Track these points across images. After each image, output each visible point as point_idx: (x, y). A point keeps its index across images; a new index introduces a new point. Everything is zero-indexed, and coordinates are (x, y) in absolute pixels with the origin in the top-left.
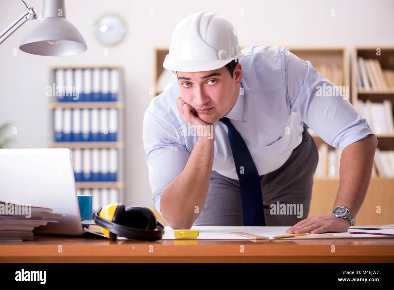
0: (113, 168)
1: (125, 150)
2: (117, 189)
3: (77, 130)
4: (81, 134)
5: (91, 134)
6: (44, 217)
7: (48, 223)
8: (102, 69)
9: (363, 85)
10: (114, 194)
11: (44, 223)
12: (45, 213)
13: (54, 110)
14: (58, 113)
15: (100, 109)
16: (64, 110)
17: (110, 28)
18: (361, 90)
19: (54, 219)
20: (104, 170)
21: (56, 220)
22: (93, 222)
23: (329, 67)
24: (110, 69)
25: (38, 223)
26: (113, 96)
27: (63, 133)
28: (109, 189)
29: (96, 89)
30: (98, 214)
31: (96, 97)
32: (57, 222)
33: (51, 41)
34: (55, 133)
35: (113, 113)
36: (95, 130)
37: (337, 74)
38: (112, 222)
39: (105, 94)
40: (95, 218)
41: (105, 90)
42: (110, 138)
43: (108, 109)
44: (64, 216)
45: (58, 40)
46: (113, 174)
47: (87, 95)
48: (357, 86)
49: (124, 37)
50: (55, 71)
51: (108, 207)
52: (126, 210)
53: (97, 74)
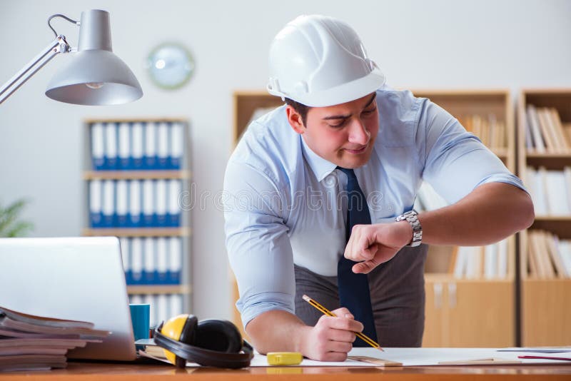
0: (175, 265)
1: (192, 239)
2: (180, 295)
3: (122, 210)
4: (128, 216)
5: (142, 215)
6: (82, 336)
7: (88, 344)
8: (157, 123)
9: (534, 145)
10: (175, 302)
11: (82, 344)
12: (83, 328)
13: (89, 182)
14: (96, 186)
15: (155, 180)
16: (103, 181)
17: (170, 64)
18: (531, 152)
19: (95, 338)
20: (162, 268)
21: (99, 339)
22: (151, 341)
23: (486, 119)
24: (169, 123)
25: (73, 344)
26: (174, 162)
27: (102, 215)
28: (168, 295)
29: (150, 152)
30: (159, 330)
31: (150, 163)
32: (101, 341)
33: (91, 84)
34: (91, 215)
35: (175, 186)
36: (148, 210)
37: (496, 130)
38: (180, 341)
39: (163, 159)
40: (155, 336)
41: (163, 153)
42: (170, 221)
43: (168, 180)
44: (111, 333)
45: (102, 83)
46: (174, 273)
47: (138, 160)
48: (526, 146)
49: (189, 76)
50: (91, 125)
51: (173, 319)
52: (199, 324)
53: (151, 129)
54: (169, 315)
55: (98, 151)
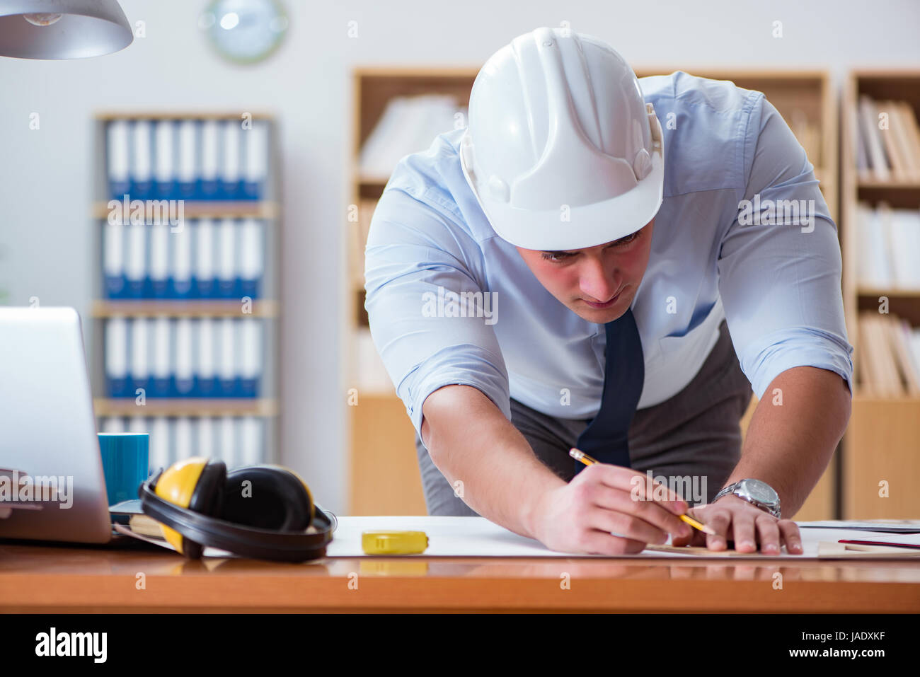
0: (249, 367)
1: (280, 322)
2: (259, 418)
3: (159, 271)
4: (170, 282)
5: (194, 281)
8: (223, 121)
9: (870, 165)
11: (4, 512)
13: (102, 222)
15: (217, 220)
17: (247, 20)
18: (866, 178)
20: (227, 371)
22: (137, 506)
26: (250, 189)
27: (125, 279)
28: (238, 418)
29: (209, 171)
30: (152, 488)
31: (209, 189)
33: (34, 16)
34: (106, 278)
35: (251, 231)
36: (205, 272)
38: (190, 508)
39: (231, 184)
40: (143, 498)
41: (231, 174)
42: (241, 291)
43: (239, 220)
46: (248, 381)
47: (188, 185)
48: (857, 167)
49: (279, 42)
50: (106, 124)
51: (179, 466)
52: (230, 476)
53: (210, 132)
54: (172, 459)
55: (120, 169)
